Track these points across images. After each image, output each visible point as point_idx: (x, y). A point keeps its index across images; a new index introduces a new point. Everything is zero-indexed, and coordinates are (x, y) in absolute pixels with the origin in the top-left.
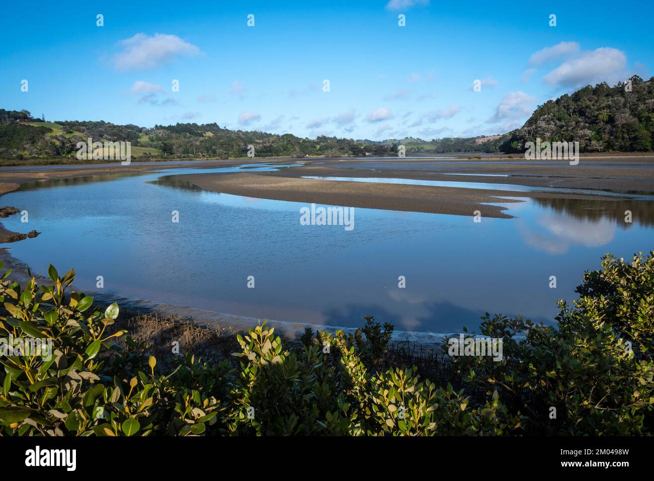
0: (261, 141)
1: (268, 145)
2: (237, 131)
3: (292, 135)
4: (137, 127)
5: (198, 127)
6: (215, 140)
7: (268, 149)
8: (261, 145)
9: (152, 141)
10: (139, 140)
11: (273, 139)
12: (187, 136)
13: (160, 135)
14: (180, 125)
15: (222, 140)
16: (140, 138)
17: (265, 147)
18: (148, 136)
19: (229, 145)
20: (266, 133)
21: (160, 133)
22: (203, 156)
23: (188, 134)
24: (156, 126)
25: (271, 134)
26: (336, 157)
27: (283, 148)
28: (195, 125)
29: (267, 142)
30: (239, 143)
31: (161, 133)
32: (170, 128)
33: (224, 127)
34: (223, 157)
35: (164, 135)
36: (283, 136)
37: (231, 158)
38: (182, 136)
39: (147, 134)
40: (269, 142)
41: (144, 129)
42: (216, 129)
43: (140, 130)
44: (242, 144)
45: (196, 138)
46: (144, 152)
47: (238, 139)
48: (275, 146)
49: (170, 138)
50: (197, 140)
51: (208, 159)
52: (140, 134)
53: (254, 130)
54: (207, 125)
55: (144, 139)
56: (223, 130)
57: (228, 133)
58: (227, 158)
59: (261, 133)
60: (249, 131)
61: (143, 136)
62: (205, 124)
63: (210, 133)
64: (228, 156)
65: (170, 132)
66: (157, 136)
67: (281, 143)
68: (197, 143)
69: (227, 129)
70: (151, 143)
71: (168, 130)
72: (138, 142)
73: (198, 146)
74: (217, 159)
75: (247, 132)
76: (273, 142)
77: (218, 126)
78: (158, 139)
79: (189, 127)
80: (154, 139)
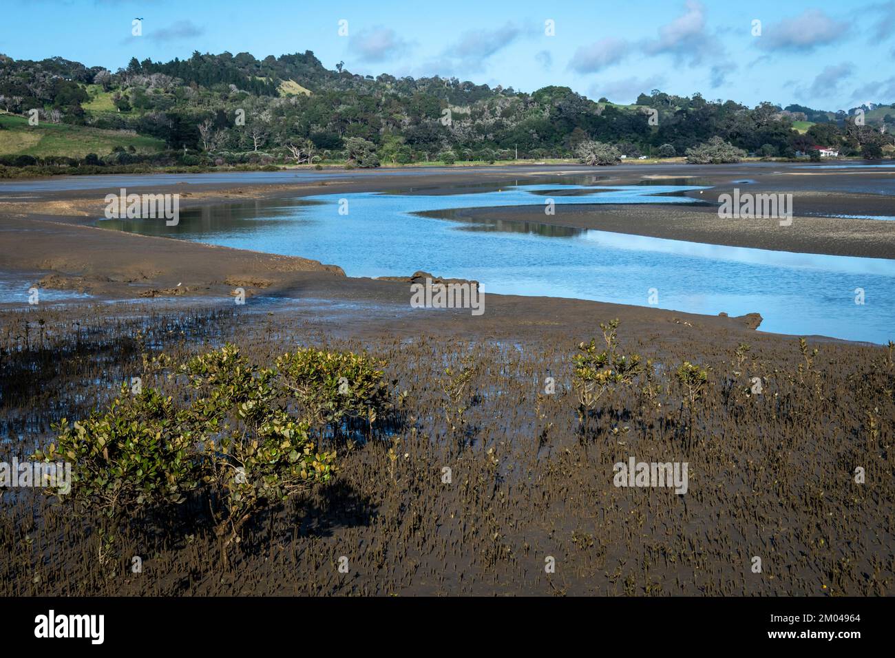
0: (467, 110)
1: (492, 121)
2: (379, 78)
3: (568, 89)
4: (77, 65)
5: (257, 64)
6: (320, 107)
7: (490, 136)
8: (467, 124)
9: (125, 108)
10: (84, 106)
11: (507, 105)
12: (231, 95)
13: (150, 91)
14: (202, 58)
15: (342, 108)
16: (88, 99)
17: (480, 130)
18: (112, 95)
19: (365, 121)
20: (469, 85)
21: (148, 84)
22: (302, 156)
23: (233, 86)
24: (134, 62)
25: (485, 87)
26: (723, 162)
27: (537, 132)
28: (246, 59)
29: (487, 113)
30: (395, 115)
31: (151, 85)
32: (174, 68)
33: (338, 66)
34: (363, 158)
35: (162, 90)
36: (538, 95)
37: (390, 165)
38: (216, 94)
39: (109, 89)
40: (493, 113)
41: (101, 74)
42: (312, 70)
43: (89, 76)
44: (407, 120)
45: (260, 100)
46: (117, 144)
47: (394, 102)
48: (514, 125)
49: (179, 97)
50: (263, 108)
51: (319, 168)
52: (89, 89)
53: (431, 76)
54: (283, 58)
55: (101, 104)
56: (333, 75)
57: (350, 84)
58: (377, 165)
59: (456, 83)
60: (416, 79)
61: (96, 93)
62: (277, 56)
63: (292, 83)
64: (380, 157)
65: (179, 80)
66: (139, 93)
67: (533, 117)
68: (263, 117)
69: (346, 72)
70: (121, 116)
71: (167, 73)
72: (81, 114)
73: (267, 125)
74: (349, 168)
75: (409, 81)
76: (506, 114)
77: (317, 63)
78: (144, 102)
79: (229, 64)
80: (130, 102)
